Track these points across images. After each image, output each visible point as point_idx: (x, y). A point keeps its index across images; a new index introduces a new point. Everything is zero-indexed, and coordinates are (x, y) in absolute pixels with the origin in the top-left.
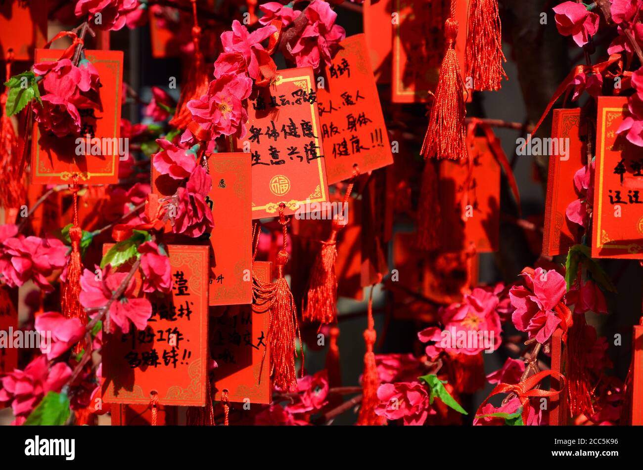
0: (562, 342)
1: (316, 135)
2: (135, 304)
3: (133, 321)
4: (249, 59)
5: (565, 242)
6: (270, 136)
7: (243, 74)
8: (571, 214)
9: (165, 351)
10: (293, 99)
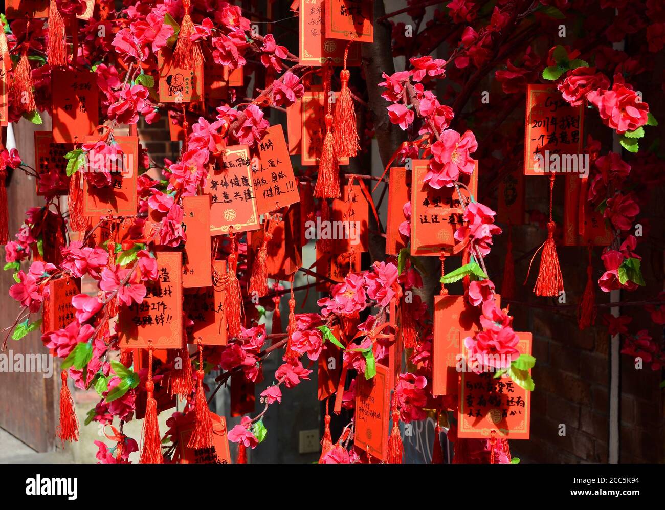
0: (396, 306)
1: (250, 185)
2: (136, 288)
3: (134, 298)
4: (209, 140)
5: (398, 247)
6: (223, 185)
7: (206, 149)
8: (402, 230)
9: (156, 316)
10: (236, 164)
